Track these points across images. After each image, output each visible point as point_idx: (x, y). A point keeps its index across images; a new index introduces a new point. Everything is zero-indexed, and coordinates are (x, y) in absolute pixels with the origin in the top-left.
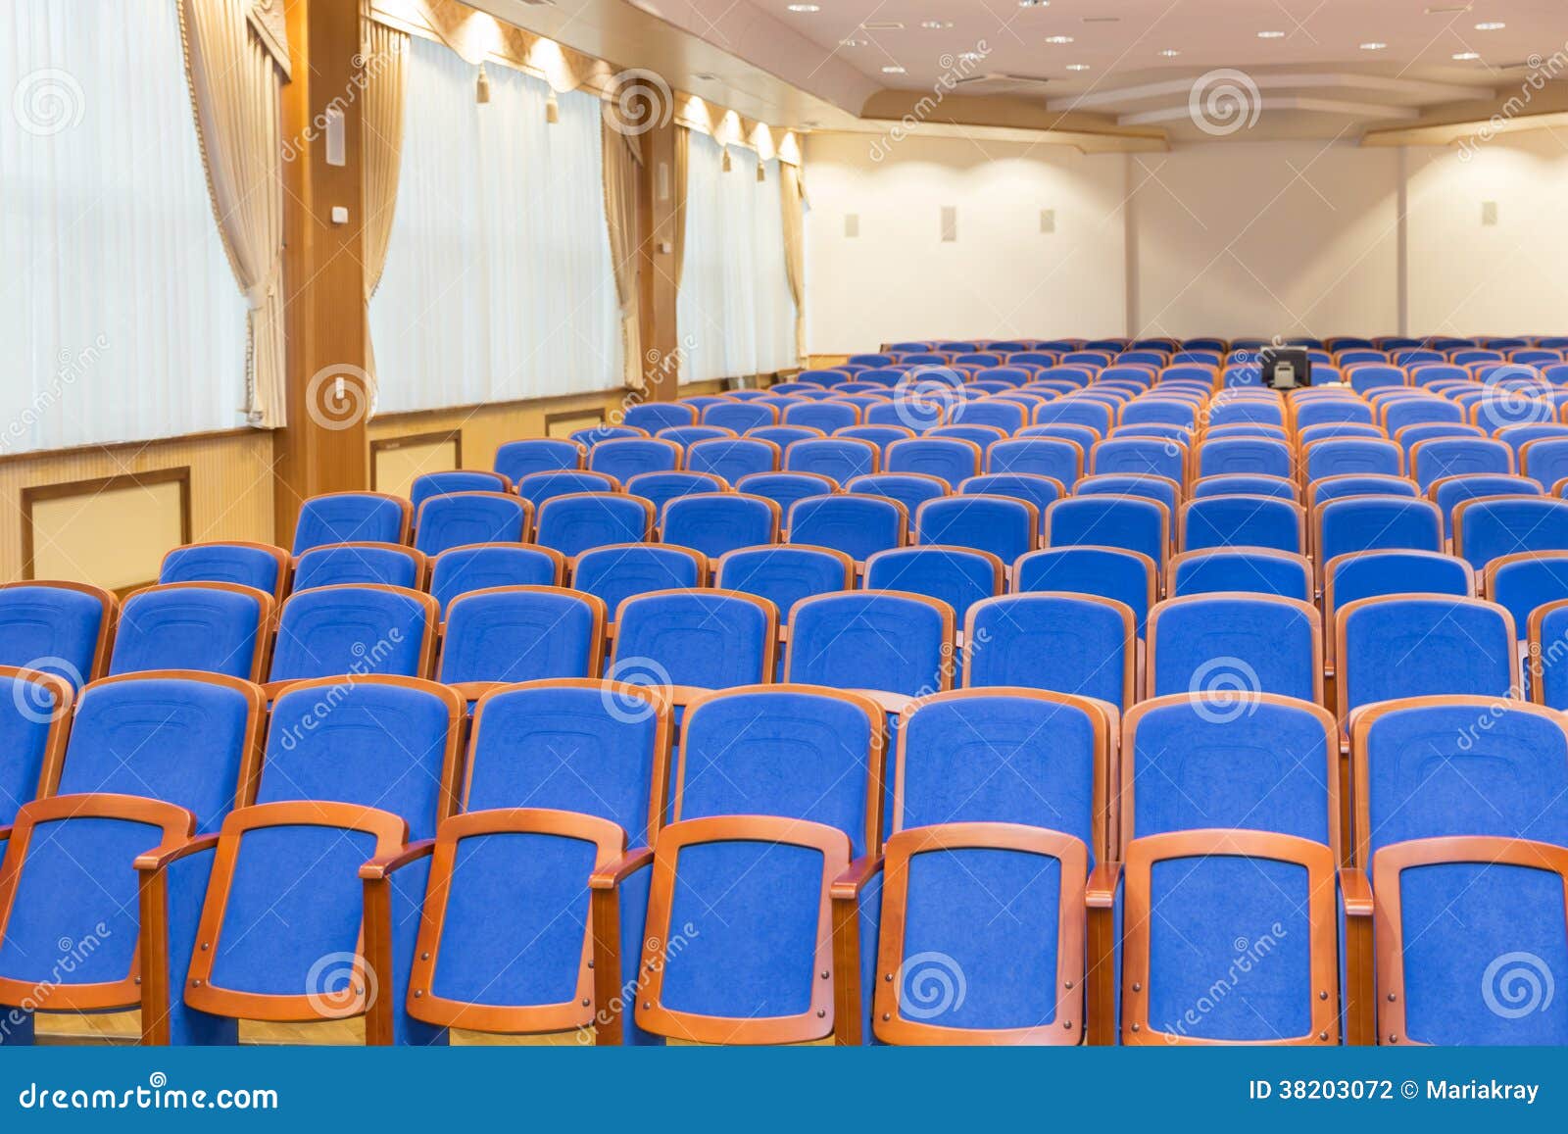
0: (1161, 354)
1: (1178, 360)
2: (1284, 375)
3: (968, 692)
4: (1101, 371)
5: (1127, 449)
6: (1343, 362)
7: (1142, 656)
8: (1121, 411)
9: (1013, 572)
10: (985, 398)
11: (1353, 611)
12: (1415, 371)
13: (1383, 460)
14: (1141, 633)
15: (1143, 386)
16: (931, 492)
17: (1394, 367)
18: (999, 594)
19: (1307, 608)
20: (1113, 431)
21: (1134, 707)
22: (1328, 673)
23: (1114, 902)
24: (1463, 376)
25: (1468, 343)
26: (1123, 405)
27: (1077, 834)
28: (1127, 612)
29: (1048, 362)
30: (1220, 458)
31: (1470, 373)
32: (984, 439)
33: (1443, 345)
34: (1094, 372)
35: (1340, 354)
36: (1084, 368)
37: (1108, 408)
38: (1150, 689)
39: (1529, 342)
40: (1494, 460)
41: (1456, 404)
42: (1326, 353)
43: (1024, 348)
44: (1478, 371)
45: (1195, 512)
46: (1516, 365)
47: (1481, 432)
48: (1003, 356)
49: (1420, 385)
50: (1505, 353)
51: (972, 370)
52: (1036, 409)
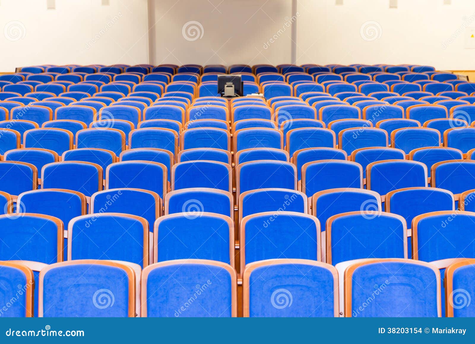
0: (166, 74)
1: (176, 79)
2: (229, 90)
3: (70, 262)
4: (135, 85)
5: (147, 133)
6: (262, 80)
8: (145, 111)
9: (91, 200)
10: (74, 104)
11: (249, 219)
12: (296, 86)
13: (273, 139)
14: (151, 229)
15: (150, 100)
17: (286, 84)
18: (84, 214)
19: (230, 220)
20: (140, 124)
21: (148, 267)
22: (236, 247)
24: (320, 89)
25: (325, 70)
26: (146, 108)
28: (145, 222)
29: (107, 80)
31: (324, 87)
32: (75, 128)
33: (313, 70)
34: (132, 86)
35: (259, 76)
37: (138, 110)
38: (156, 258)
39: (356, 69)
40: (326, 140)
41: (313, 108)
42: (252, 75)
43: (94, 71)
44: (328, 86)
45: (179, 169)
46: (346, 83)
47: (323, 123)
48: (83, 76)
49: (298, 96)
50: (344, 76)
51: (67, 85)
52: (101, 110)
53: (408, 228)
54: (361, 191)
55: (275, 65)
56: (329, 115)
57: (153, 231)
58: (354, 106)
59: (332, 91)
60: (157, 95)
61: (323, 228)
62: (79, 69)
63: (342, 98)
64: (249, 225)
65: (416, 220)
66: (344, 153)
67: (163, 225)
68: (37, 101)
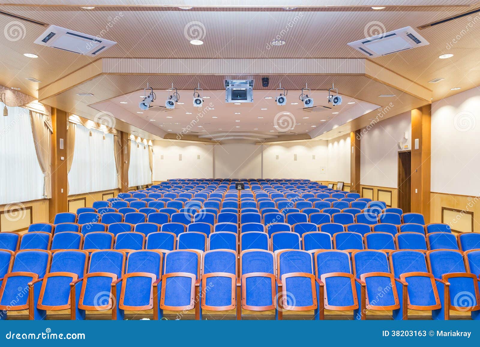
0: (218, 182)
1: (222, 183)
2: (239, 187)
3: (178, 250)
5: (210, 203)
6: (251, 184)
7: (208, 241)
8: (210, 194)
9: (188, 226)
10: (186, 192)
11: (243, 234)
12: (263, 186)
13: (254, 205)
15: (212, 191)
16: (175, 211)
17: (260, 186)
18: (185, 232)
19: (237, 234)
20: (208, 199)
21: (206, 252)
23: (200, 285)
24: (271, 187)
25: (273, 181)
26: (211, 193)
27: (195, 274)
28: (206, 235)
29: (198, 184)
30: (225, 205)
32: (184, 200)
33: (268, 180)
34: (206, 186)
37: (207, 194)
38: (209, 248)
39: (283, 180)
40: (272, 205)
41: (268, 194)
42: (248, 182)
43: (194, 181)
44: (274, 186)
45: (220, 215)
47: (271, 199)
48: (190, 182)
49: (263, 189)
50: (279, 183)
51: (184, 185)
52: (195, 194)
53: (301, 237)
54: (284, 224)
55: (256, 179)
56: (274, 196)
57: (208, 238)
58: (282, 193)
59: (275, 188)
60: (215, 189)
61: (270, 237)
62: (189, 180)
63: (278, 190)
64: (243, 236)
65: (303, 235)
66: (278, 210)
67: (212, 236)
68: (173, 191)
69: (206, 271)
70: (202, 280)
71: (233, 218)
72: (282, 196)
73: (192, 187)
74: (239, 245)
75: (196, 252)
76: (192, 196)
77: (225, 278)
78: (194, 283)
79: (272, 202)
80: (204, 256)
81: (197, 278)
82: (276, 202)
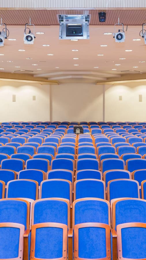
0: (55, 125)
1: (59, 127)
2: (78, 131)
4: (43, 129)
5: (44, 148)
6: (91, 127)
7: (40, 190)
8: (45, 139)
9: (18, 173)
10: (19, 136)
12: (104, 130)
13: (92, 151)
16: (5, 158)
17: (100, 129)
18: (15, 179)
20: (42, 144)
23: (29, 236)
24: (113, 131)
25: (115, 124)
26: (46, 138)
27: (24, 224)
29: (33, 127)
30: (62, 150)
31: (114, 130)
33: (111, 124)
34: (42, 129)
35: (90, 126)
36: (39, 129)
37: (42, 139)
39: (127, 123)
40: (112, 150)
41: (108, 138)
42: (88, 126)
43: (29, 124)
44: (116, 130)
45: (54, 162)
46: (123, 129)
47: (112, 144)
48: (24, 126)
49: (104, 134)
50: (122, 126)
51: (17, 129)
52: (28, 139)
53: (140, 185)
55: (97, 122)
56: (115, 141)
57: (40, 186)
58: (124, 138)
59: (117, 132)
60: (51, 133)
62: (23, 123)
63: (120, 134)
64: (78, 184)
66: (118, 155)
67: (44, 184)
68: (5, 135)
69: (36, 221)
70: (31, 231)
71: (69, 165)
72: (124, 141)
73: (26, 131)
74: (73, 194)
75: (25, 201)
76: (26, 141)
77: (56, 229)
78: (22, 234)
79: (113, 147)
80: (34, 205)
81: (25, 229)
82: (116, 147)
